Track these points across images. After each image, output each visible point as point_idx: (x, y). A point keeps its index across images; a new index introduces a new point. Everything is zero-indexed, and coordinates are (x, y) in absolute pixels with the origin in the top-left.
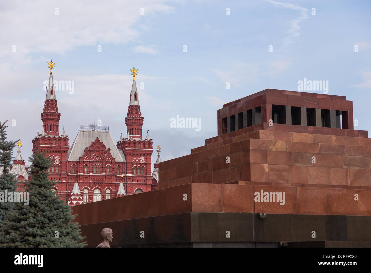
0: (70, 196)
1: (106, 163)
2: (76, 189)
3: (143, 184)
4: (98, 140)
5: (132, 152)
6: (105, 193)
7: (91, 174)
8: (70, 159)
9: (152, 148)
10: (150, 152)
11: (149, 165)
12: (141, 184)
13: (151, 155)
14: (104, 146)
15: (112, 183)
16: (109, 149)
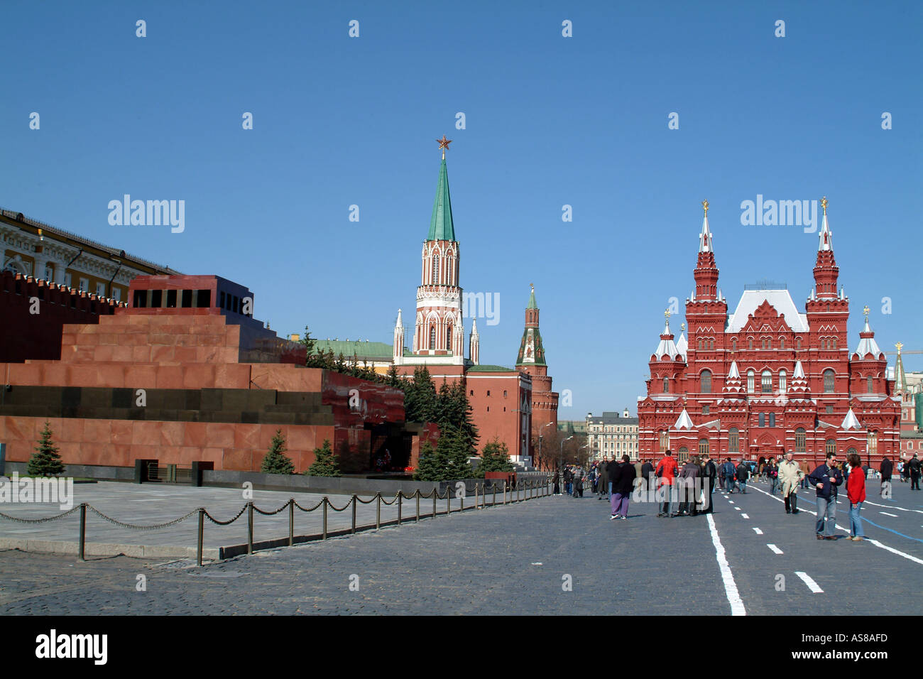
0: (725, 380)
1: (778, 334)
2: (734, 372)
3: (834, 362)
4: (766, 303)
5: (818, 317)
6: (778, 376)
7: (757, 350)
8: (728, 331)
9: (847, 310)
10: (846, 317)
11: (844, 335)
12: (832, 362)
13: (845, 319)
14: (775, 311)
15: (787, 362)
16: (782, 314)
